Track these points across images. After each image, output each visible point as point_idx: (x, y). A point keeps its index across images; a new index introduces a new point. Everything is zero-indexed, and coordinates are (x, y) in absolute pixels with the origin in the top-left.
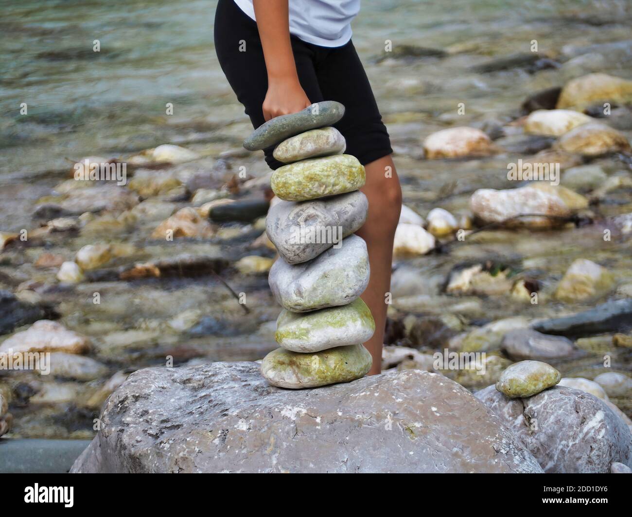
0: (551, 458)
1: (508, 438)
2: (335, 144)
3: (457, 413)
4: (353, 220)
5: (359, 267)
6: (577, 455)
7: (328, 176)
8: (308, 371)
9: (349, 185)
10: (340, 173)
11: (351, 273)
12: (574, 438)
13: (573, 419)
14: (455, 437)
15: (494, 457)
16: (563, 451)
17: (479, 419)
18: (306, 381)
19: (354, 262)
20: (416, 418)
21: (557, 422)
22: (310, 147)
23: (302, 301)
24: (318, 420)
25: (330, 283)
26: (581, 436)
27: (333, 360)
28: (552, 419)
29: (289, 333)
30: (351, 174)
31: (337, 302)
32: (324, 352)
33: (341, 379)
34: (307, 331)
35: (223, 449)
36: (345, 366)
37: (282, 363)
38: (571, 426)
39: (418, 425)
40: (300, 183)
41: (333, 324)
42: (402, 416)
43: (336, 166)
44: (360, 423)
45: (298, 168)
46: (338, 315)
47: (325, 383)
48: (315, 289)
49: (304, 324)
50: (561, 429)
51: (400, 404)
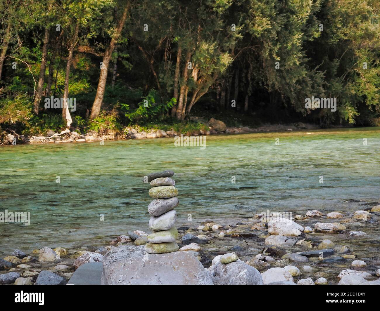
0: (229, 282)
1: (201, 273)
2: (167, 182)
3: (189, 264)
4: (172, 205)
5: (171, 219)
6: (236, 282)
7: (164, 191)
8: (154, 249)
9: (170, 195)
10: (168, 191)
11: (168, 221)
12: (236, 277)
13: (237, 271)
14: (186, 271)
15: (194, 278)
16: (232, 280)
17: (194, 267)
18: (154, 252)
19: (170, 217)
20: (177, 264)
21: (232, 271)
22: (159, 182)
23: (153, 228)
24: (151, 263)
25: (162, 223)
26: (238, 276)
27: (162, 246)
28: (231, 270)
29: (149, 237)
30: (172, 191)
31: (163, 229)
32: (160, 243)
33: (164, 252)
34: (154, 237)
35: (123, 268)
36: (166, 248)
37: (149, 246)
38: (236, 273)
39: (177, 267)
40: (155, 193)
41: (162, 235)
42: (173, 264)
43: (167, 189)
44: (161, 265)
45: (156, 188)
46: (164, 233)
47: (159, 253)
48: (157, 224)
49: (154, 234)
50: (233, 274)
51: (174, 260)
